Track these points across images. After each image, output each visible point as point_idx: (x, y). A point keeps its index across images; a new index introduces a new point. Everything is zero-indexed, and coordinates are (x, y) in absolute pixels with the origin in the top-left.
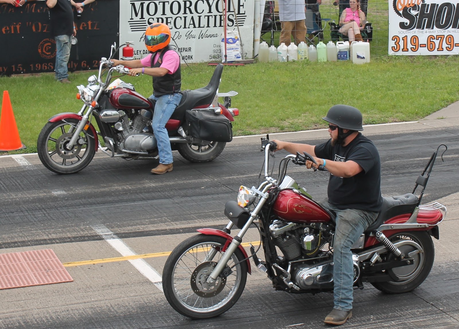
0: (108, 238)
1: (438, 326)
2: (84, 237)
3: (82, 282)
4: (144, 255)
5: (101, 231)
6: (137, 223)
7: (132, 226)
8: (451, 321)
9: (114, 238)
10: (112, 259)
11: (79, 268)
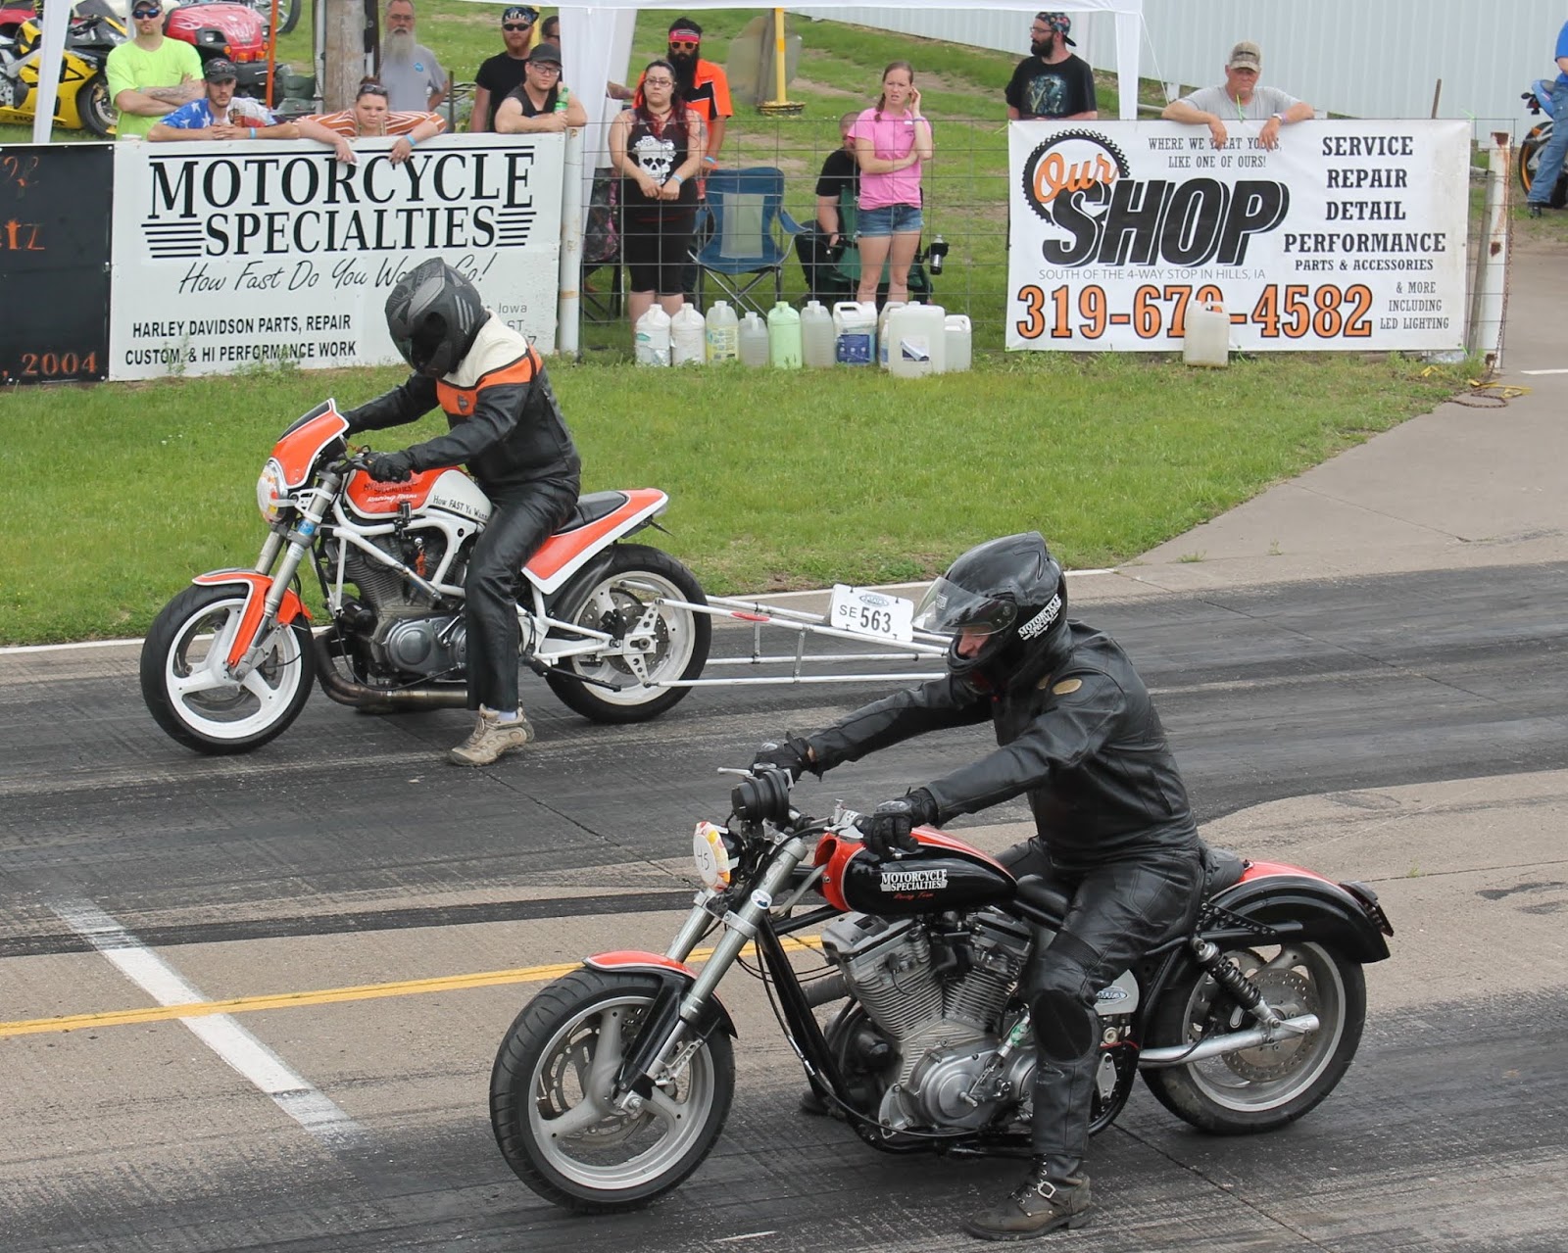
0: (106, 946)
1: (1221, 1243)
2: (27, 940)
3: (30, 1088)
4: (232, 1001)
5: (83, 920)
6: (202, 896)
7: (186, 904)
8: (1262, 1228)
9: (127, 945)
10: (124, 1013)
11: (18, 1042)
